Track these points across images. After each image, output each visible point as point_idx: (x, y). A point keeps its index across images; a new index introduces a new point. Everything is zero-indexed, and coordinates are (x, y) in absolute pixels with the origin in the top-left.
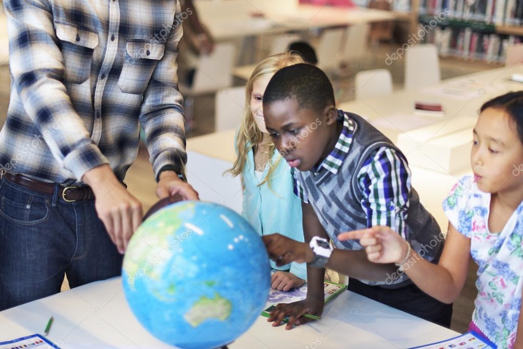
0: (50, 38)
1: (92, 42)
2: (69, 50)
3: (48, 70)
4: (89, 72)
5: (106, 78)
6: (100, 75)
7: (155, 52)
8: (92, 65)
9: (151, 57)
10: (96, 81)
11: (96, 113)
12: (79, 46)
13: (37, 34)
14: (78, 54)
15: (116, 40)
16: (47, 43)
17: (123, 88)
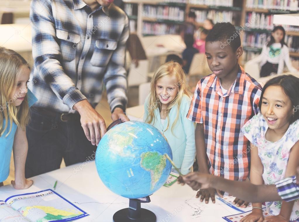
0: (52, 38)
1: (76, 40)
2: (63, 44)
3: (50, 55)
4: (75, 55)
5: (84, 59)
6: (81, 57)
7: (112, 46)
8: (77, 52)
9: (109, 48)
10: (79, 60)
11: (78, 77)
12: (69, 42)
13: (45, 35)
14: (69, 46)
15: (90, 39)
16: (51, 40)
17: (93, 64)
